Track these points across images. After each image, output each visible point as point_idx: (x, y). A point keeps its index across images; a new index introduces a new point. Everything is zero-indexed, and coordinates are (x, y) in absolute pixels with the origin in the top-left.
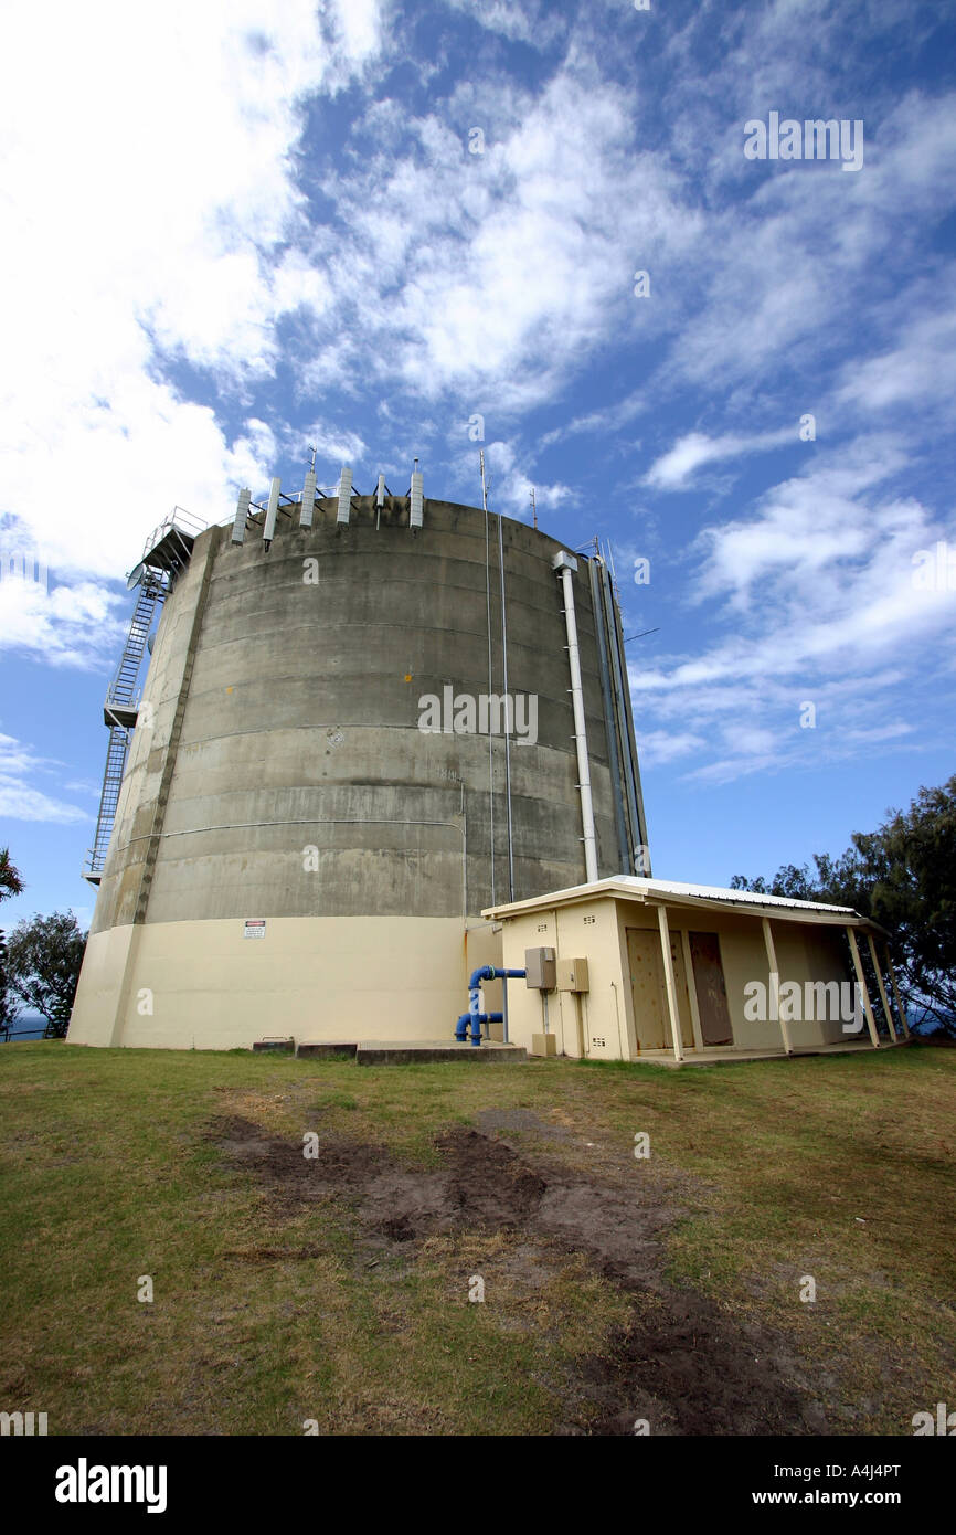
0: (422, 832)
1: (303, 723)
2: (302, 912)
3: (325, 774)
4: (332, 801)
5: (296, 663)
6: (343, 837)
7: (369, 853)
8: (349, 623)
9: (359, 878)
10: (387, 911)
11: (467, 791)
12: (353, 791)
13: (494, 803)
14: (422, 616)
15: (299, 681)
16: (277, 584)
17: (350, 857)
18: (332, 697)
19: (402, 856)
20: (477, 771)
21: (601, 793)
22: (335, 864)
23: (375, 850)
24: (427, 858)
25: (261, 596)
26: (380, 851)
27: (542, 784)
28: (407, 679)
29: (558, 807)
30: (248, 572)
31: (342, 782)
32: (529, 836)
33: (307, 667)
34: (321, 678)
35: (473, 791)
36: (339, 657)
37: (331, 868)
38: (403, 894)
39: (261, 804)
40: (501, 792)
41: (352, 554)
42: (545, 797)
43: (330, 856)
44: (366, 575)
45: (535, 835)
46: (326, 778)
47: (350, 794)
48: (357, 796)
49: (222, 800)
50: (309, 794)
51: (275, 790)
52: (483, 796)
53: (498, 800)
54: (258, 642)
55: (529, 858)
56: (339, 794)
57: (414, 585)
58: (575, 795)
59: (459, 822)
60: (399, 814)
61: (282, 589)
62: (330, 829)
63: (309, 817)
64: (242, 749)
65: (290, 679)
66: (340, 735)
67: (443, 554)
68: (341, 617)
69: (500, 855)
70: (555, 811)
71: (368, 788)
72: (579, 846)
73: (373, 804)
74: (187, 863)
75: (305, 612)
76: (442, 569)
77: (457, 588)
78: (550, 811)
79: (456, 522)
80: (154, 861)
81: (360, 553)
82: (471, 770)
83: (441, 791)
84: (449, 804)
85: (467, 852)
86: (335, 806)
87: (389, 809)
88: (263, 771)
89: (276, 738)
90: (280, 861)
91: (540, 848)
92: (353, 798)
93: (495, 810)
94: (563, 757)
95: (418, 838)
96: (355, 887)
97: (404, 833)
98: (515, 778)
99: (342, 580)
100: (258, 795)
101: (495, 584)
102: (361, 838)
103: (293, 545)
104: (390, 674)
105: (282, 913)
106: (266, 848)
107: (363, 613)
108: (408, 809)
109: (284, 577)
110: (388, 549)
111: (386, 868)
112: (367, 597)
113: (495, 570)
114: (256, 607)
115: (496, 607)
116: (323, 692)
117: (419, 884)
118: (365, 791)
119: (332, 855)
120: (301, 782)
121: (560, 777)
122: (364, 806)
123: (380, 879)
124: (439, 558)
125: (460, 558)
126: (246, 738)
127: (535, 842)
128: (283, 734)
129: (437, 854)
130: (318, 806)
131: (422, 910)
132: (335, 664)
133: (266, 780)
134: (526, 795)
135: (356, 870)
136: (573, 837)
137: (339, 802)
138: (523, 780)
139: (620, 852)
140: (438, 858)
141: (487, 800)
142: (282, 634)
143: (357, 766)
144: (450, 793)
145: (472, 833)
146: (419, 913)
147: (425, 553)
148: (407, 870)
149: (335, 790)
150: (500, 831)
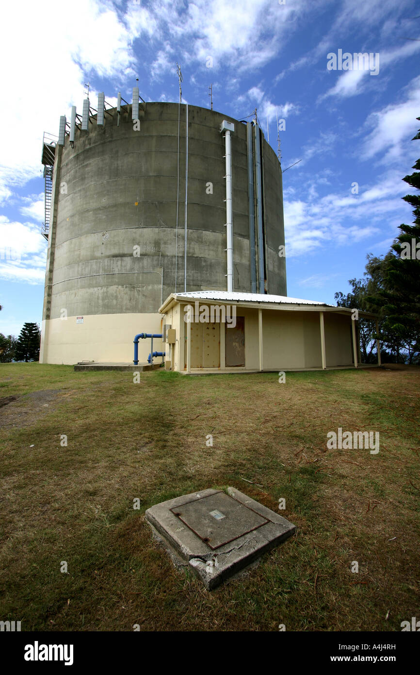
0: (142, 276)
1: (93, 231)
2: (95, 313)
3: (102, 254)
4: (105, 266)
5: (89, 203)
6: (110, 280)
7: (120, 287)
8: (110, 179)
9: (116, 298)
10: (128, 311)
11: (163, 256)
12: (113, 260)
13: (178, 261)
14: (143, 170)
15: (91, 211)
16: (81, 164)
17: (113, 289)
18: (104, 217)
19: (134, 288)
20: (169, 246)
21: (242, 253)
22: (107, 292)
23: (123, 285)
24: (145, 288)
25: (76, 172)
26: (125, 286)
27: (205, 250)
28: (136, 204)
29: (213, 261)
30: (71, 160)
31: (109, 257)
32: (195, 275)
33: (94, 205)
34: (99, 209)
35: (168, 256)
36: (106, 198)
37: (105, 294)
38: (134, 303)
39: (80, 269)
40: (181, 255)
41: (110, 142)
42: (206, 256)
43: (105, 289)
44: (117, 152)
45: (199, 274)
46: (103, 255)
47: (112, 261)
48: (115, 263)
49: (68, 268)
50: (96, 263)
51: (84, 263)
52: (172, 258)
53: (180, 259)
54: (76, 195)
55: (195, 285)
56: (108, 262)
57: (140, 154)
58: (224, 255)
59: (160, 271)
60: (132, 269)
61: (83, 166)
62: (105, 277)
63: (97, 273)
64: (73, 246)
65: (88, 211)
66: (107, 235)
67: (154, 134)
68: (106, 177)
69: (179, 285)
70: (211, 263)
71: (119, 258)
72: (224, 278)
73: (121, 266)
74: (59, 295)
75: (92, 177)
76: (154, 142)
77: (161, 152)
78: (209, 263)
79: (162, 113)
80: (51, 295)
81: (115, 140)
82: (166, 246)
83: (151, 257)
84: (155, 263)
85: (163, 284)
86: (106, 267)
87: (128, 267)
88: (80, 254)
89: (83, 239)
90: (87, 293)
91: (201, 281)
92: (113, 263)
93: (178, 264)
94: (218, 236)
95: (141, 279)
96: (115, 302)
97: (135, 277)
98: (189, 248)
99: (107, 157)
100: (78, 265)
101: (183, 146)
102: (117, 280)
103: (87, 142)
104: (128, 203)
105: (89, 313)
106: (83, 287)
107: (115, 173)
108: (136, 266)
109: (84, 160)
110: (127, 136)
111: (127, 293)
112: (117, 164)
113: (183, 138)
114: (75, 178)
115: (182, 160)
116: (100, 215)
117: (141, 299)
118: (118, 260)
119: (105, 288)
120: (93, 258)
121: (216, 246)
122: (117, 266)
123: (125, 298)
124: (152, 136)
125: (163, 135)
126: (74, 240)
127: (199, 278)
128: (86, 236)
129: (149, 286)
130: (100, 268)
131: (143, 310)
132: (104, 201)
133: (81, 258)
134: (195, 256)
135: (115, 294)
136: (221, 275)
137: (108, 266)
138: (194, 249)
139: (251, 281)
140: (150, 287)
141: (174, 260)
142: (84, 189)
143: (115, 249)
144: (156, 258)
145: (166, 275)
146: (141, 311)
147: (145, 135)
148: (136, 294)
149: (106, 260)
150: (180, 274)
